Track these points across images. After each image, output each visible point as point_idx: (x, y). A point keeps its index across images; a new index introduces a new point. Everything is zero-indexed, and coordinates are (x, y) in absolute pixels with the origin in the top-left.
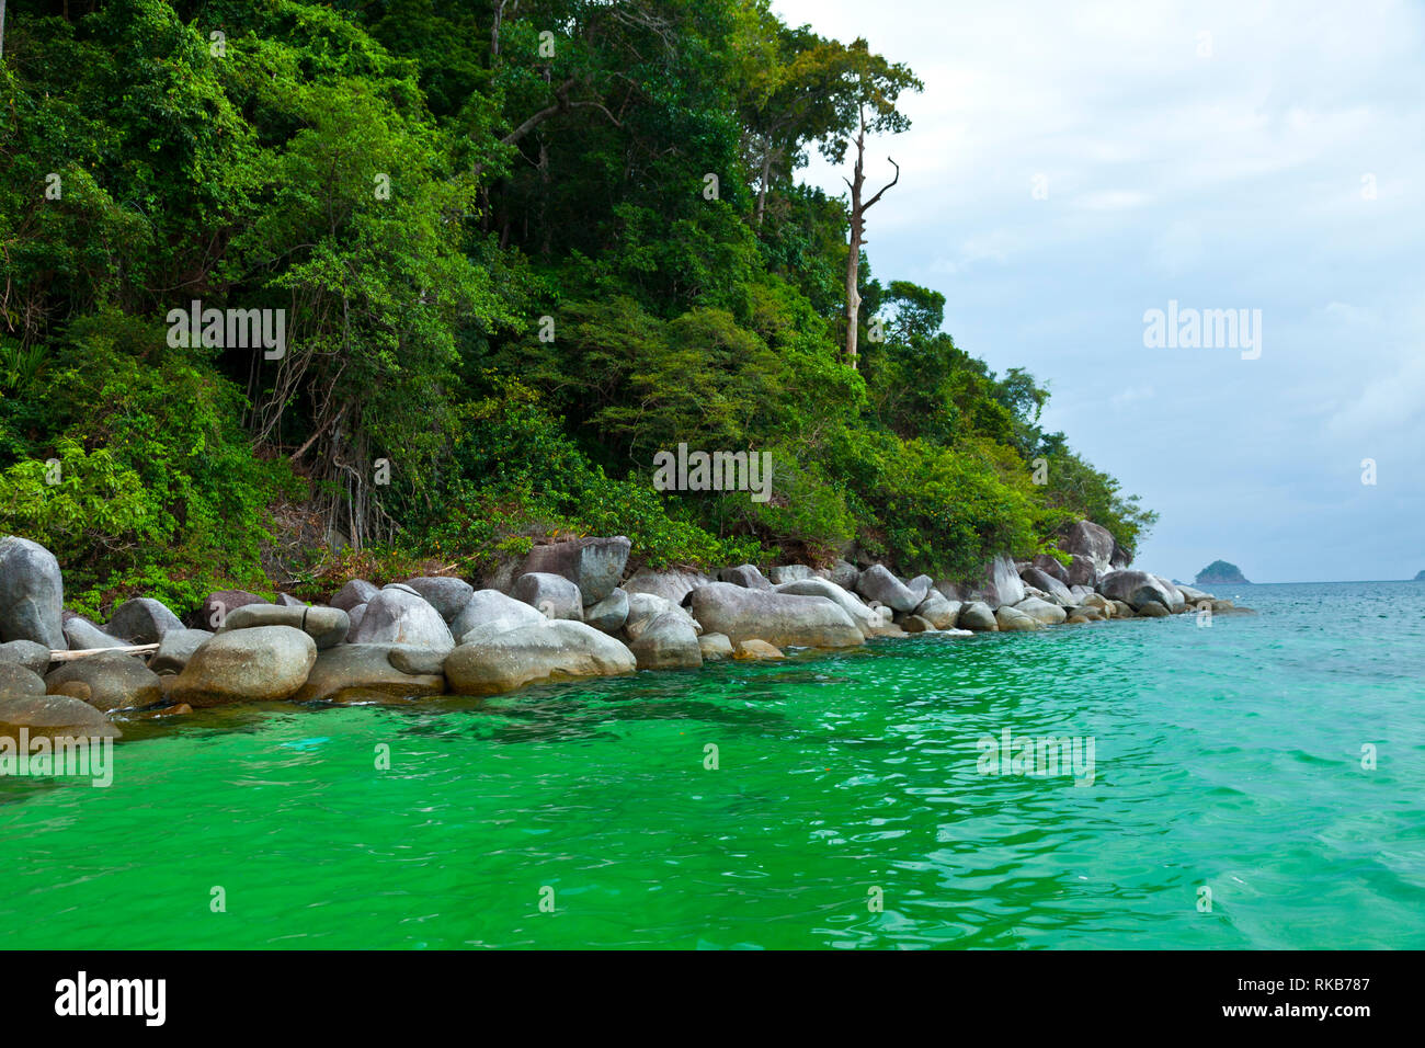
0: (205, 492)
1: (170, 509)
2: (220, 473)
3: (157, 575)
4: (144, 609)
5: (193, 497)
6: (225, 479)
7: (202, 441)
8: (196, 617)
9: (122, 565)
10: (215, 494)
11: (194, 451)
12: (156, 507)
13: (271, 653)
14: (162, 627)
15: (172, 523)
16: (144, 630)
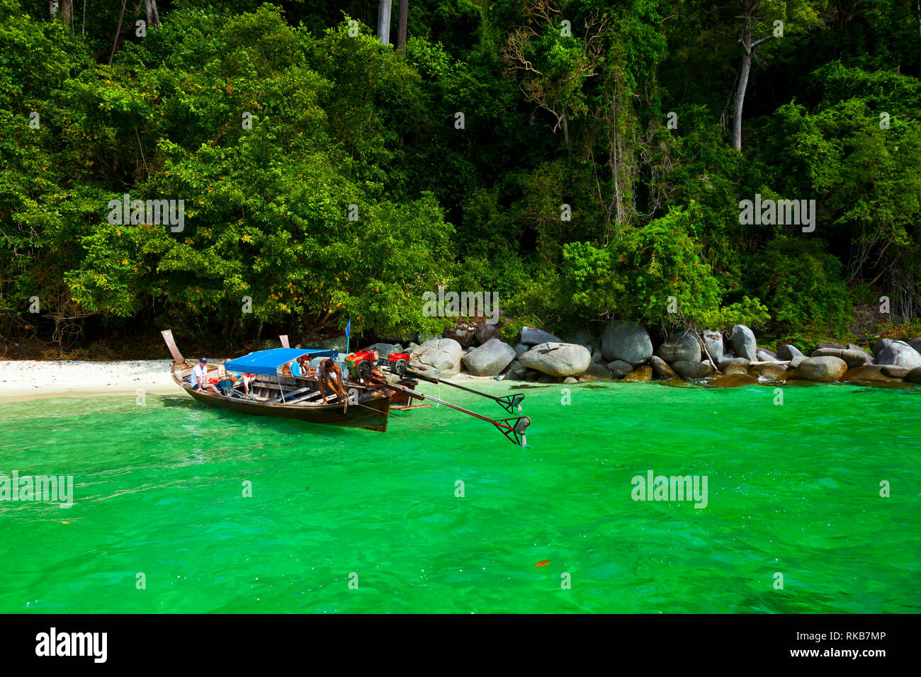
0: (820, 303)
1: (804, 311)
2: (826, 295)
3: (798, 335)
4: (788, 348)
5: (815, 306)
6: (830, 298)
7: (815, 284)
8: (810, 353)
9: (786, 332)
10: (824, 304)
11: (812, 288)
12: (798, 311)
13: (825, 366)
14: (794, 354)
15: (805, 316)
16: (786, 355)
